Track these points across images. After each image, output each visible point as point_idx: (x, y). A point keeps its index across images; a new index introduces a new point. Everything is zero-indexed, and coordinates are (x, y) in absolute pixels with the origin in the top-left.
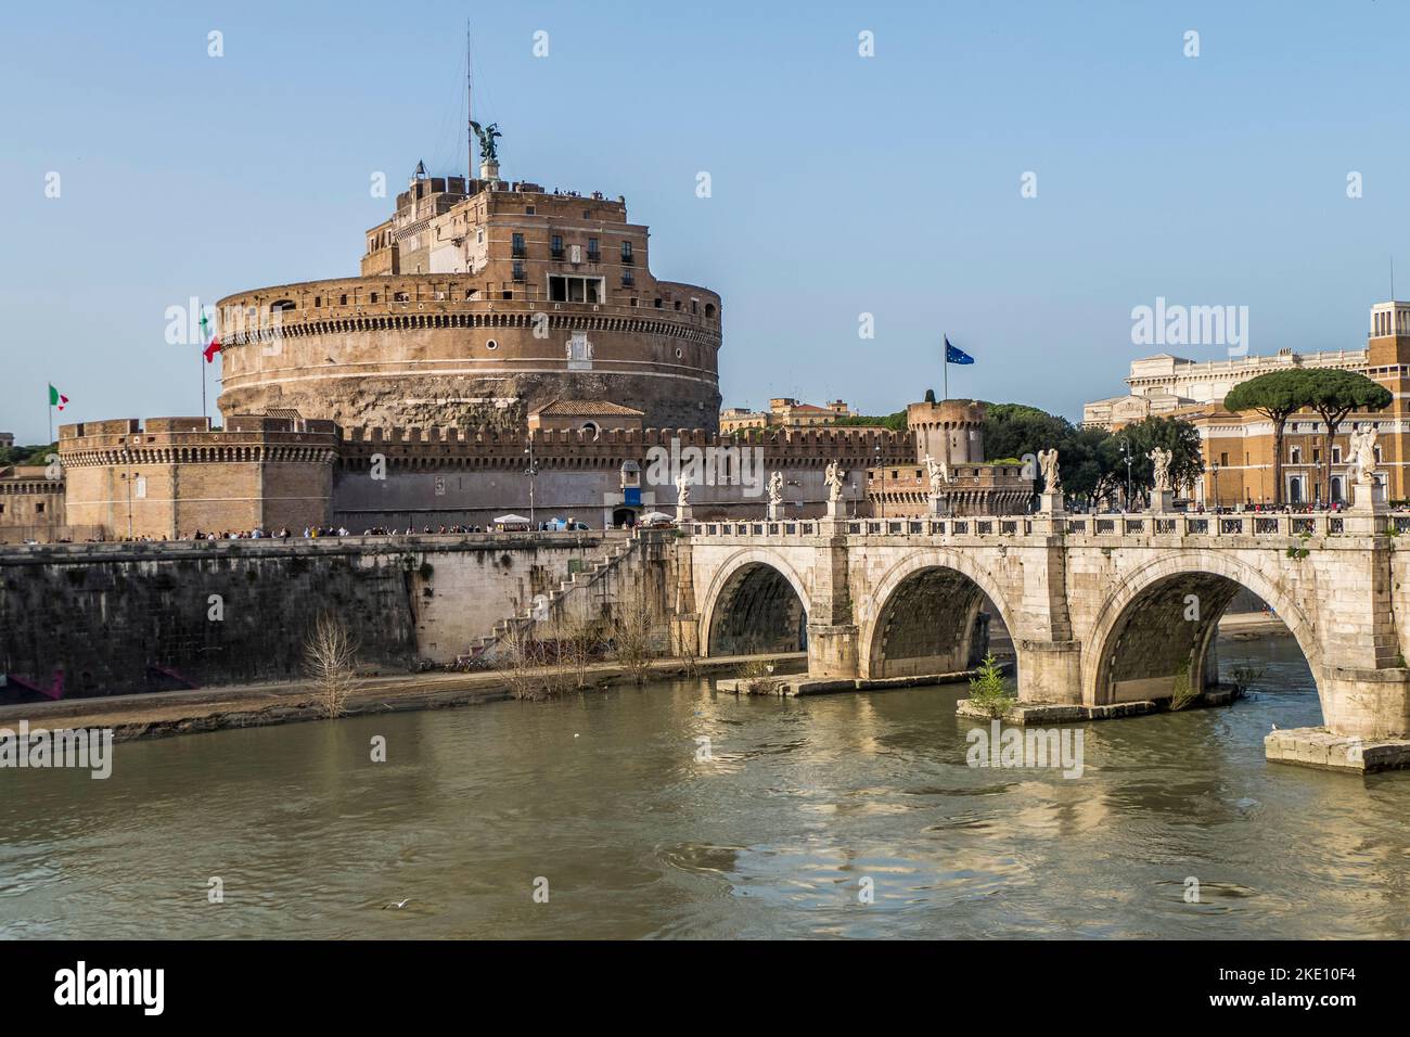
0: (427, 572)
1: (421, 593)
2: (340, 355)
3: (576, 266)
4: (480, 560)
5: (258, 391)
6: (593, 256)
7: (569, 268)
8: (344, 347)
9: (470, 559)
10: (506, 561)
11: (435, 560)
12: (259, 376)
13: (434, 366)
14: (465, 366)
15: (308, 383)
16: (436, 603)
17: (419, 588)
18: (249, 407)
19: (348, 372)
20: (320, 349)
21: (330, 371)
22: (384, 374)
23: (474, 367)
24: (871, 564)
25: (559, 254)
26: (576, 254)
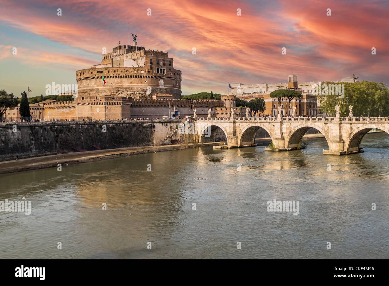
0: (154, 127)
1: (153, 131)
2: (114, 83)
3: (161, 66)
4: (162, 125)
5: (93, 90)
6: (164, 64)
7: (160, 67)
8: (114, 81)
9: (161, 124)
10: (167, 125)
11: (155, 124)
12: (93, 86)
13: (134, 86)
14: (140, 86)
15: (106, 88)
16: (156, 133)
17: (153, 129)
18: (90, 93)
19: (115, 86)
20: (109, 81)
21: (111, 86)
22: (123, 87)
23: (142, 86)
24: (241, 125)
25: (158, 64)
26: (161, 64)
